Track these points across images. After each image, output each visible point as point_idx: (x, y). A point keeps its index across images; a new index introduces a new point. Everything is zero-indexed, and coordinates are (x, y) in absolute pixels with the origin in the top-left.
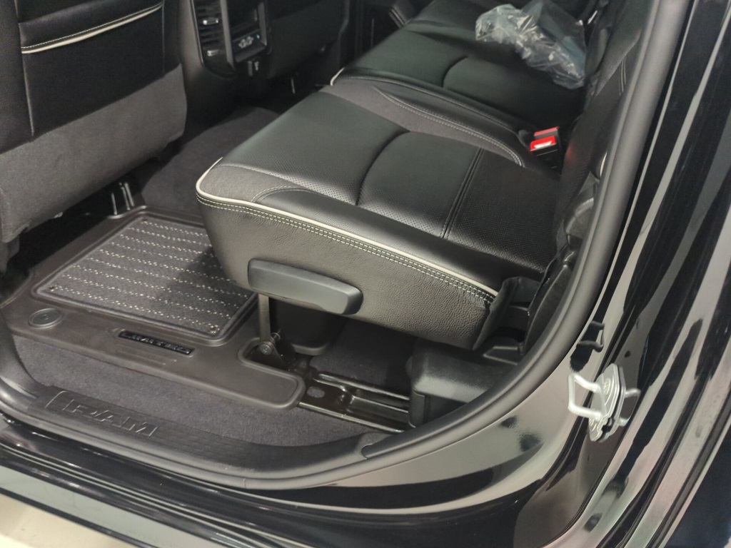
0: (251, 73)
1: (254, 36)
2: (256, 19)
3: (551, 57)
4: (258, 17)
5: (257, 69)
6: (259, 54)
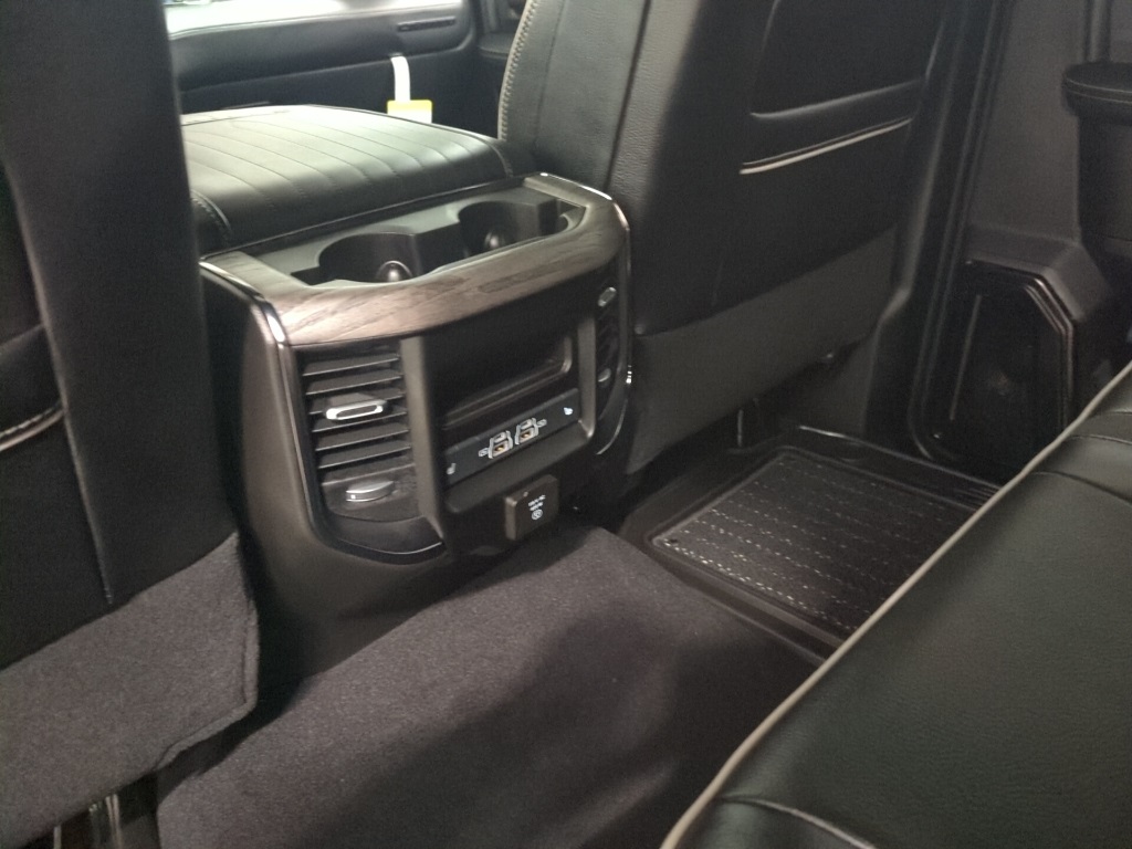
1: (554, 414)
5: (536, 515)
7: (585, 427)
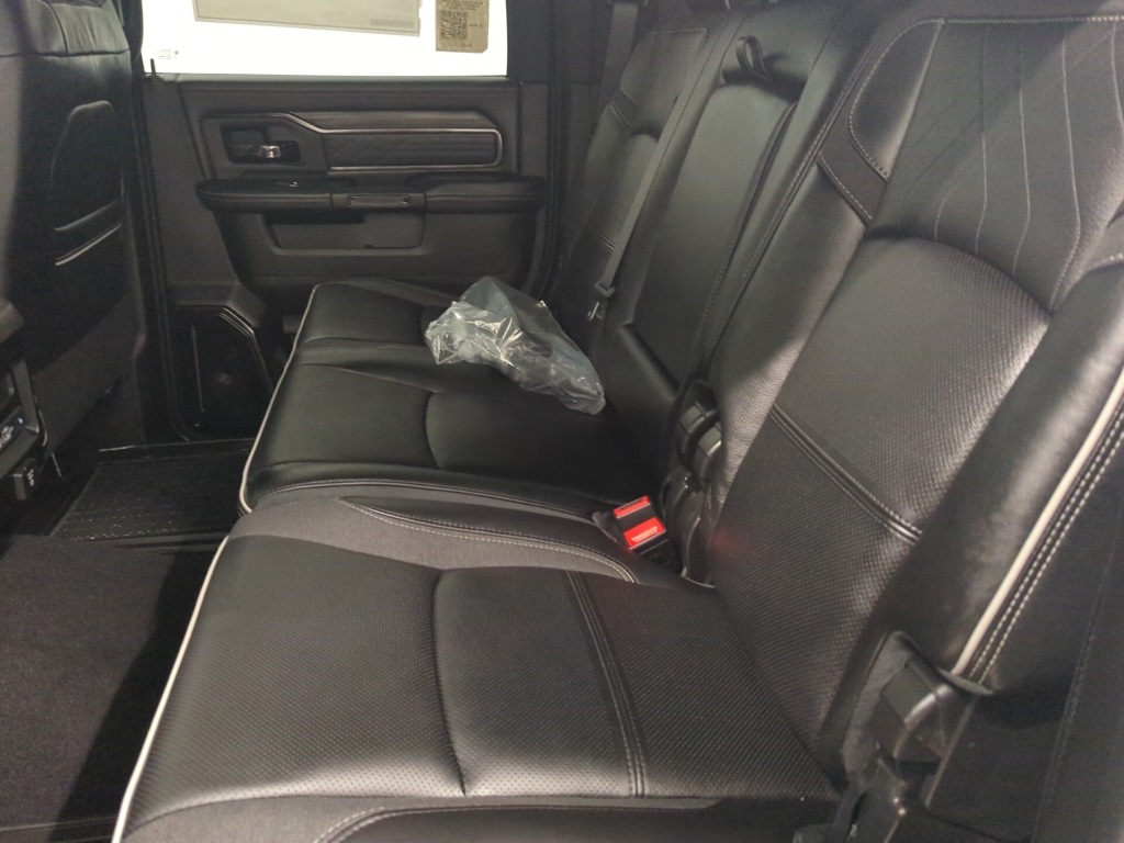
0: (21, 495)
1: (13, 423)
2: (11, 390)
3: (553, 372)
4: (15, 386)
5: (32, 483)
6: (29, 454)
7: (32, 428)
